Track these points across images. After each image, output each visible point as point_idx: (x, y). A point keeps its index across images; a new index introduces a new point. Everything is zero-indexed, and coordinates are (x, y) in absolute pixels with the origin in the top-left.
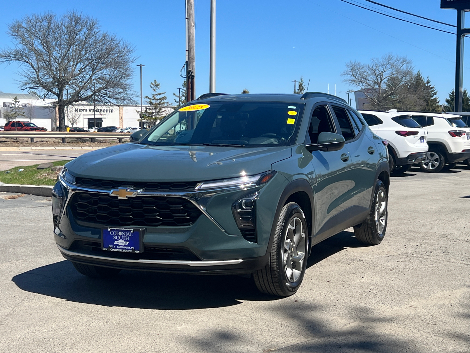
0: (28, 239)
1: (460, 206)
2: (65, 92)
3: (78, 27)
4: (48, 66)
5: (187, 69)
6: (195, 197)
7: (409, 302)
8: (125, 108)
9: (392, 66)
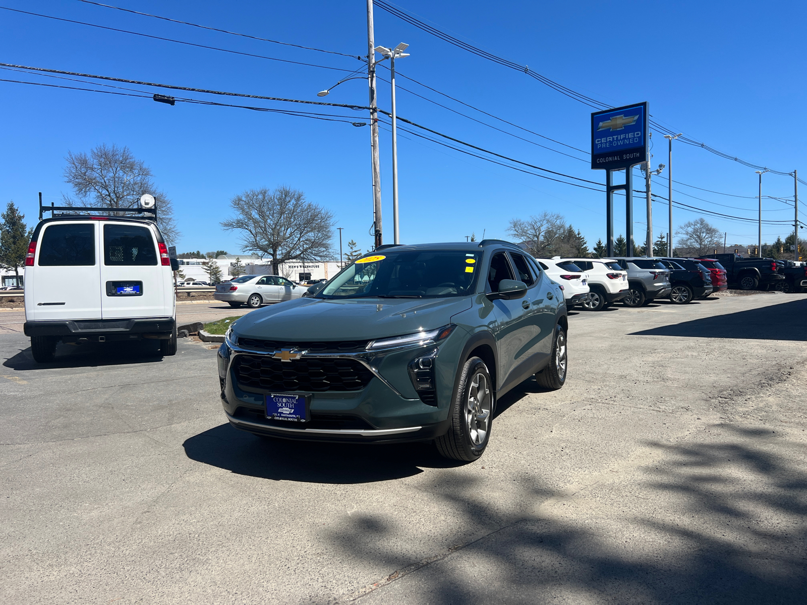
0: (215, 393)
1: (629, 344)
2: (278, 252)
3: (288, 199)
4: (264, 232)
5: (375, 228)
6: (367, 358)
7: (608, 465)
8: (329, 264)
9: (548, 221)
